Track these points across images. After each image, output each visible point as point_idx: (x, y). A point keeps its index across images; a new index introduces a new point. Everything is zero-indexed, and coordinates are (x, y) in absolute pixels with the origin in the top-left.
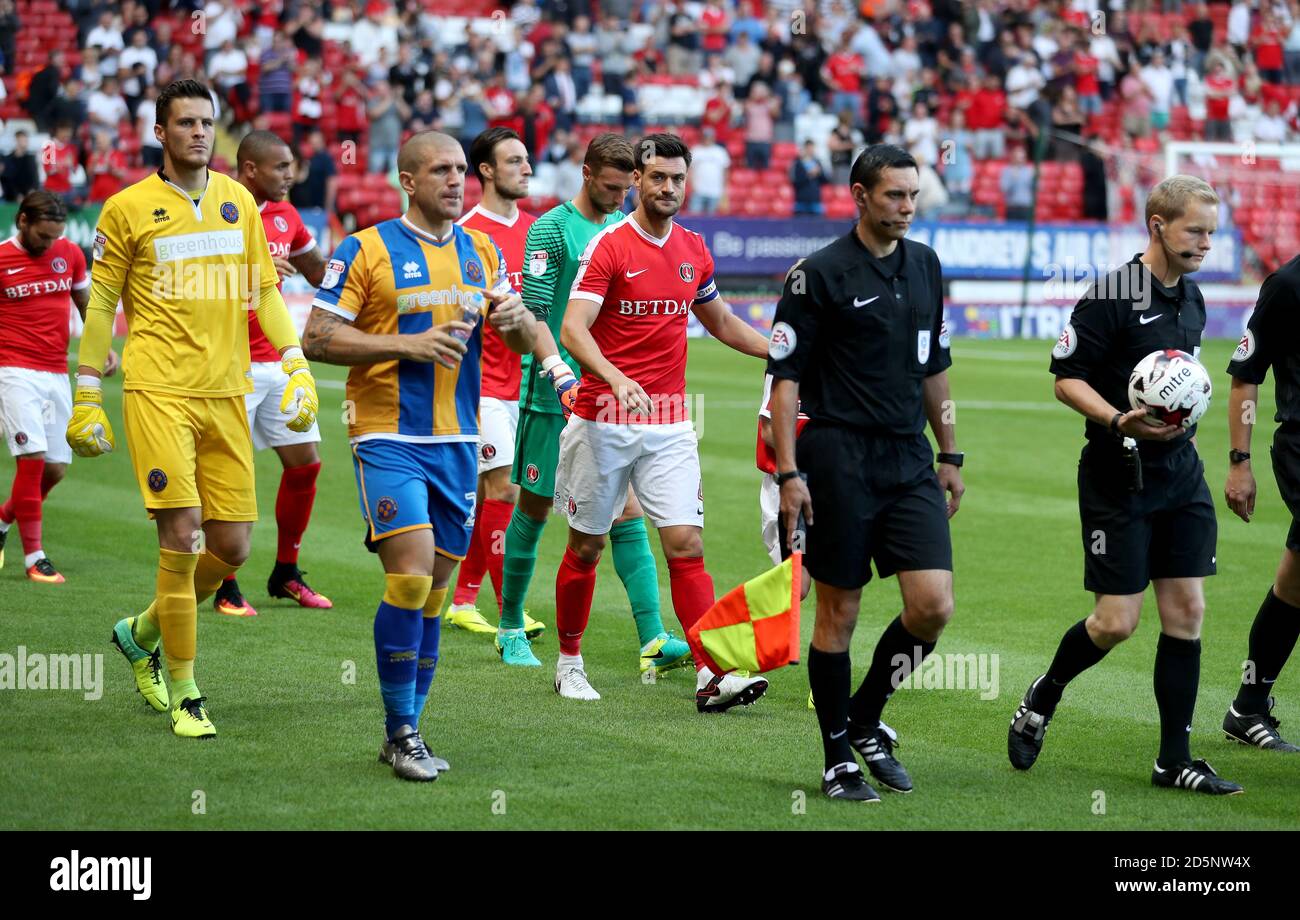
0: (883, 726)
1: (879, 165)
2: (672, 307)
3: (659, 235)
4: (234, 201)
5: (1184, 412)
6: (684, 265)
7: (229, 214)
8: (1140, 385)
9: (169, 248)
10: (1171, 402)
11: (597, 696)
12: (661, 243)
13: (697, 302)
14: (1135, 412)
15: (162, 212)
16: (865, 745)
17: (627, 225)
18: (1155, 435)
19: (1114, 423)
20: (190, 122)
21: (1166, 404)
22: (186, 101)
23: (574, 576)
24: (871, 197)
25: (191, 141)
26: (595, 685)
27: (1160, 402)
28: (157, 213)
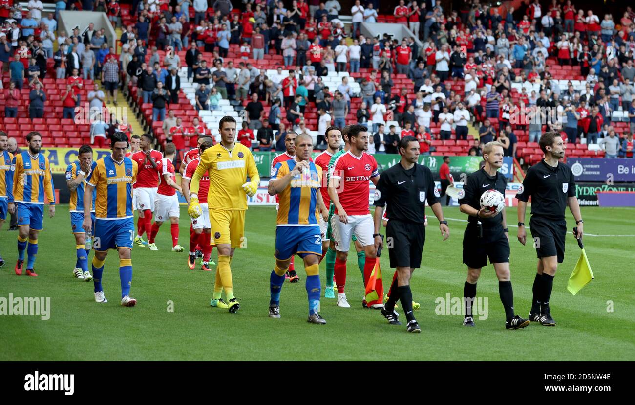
0: (395, 312)
1: (407, 141)
2: (363, 178)
3: (359, 156)
4: (242, 152)
5: (495, 207)
6: (367, 165)
7: (241, 155)
8: (482, 201)
9: (222, 165)
10: (491, 204)
11: (349, 306)
12: (359, 158)
13: (372, 177)
14: (482, 209)
15: (220, 154)
16: (389, 317)
17: (348, 154)
18: (488, 215)
19: (477, 214)
20: (228, 129)
21: (489, 205)
22: (228, 123)
23: (339, 266)
24: (406, 151)
25: (228, 135)
26: (349, 301)
27: (488, 205)
28: (218, 155)
